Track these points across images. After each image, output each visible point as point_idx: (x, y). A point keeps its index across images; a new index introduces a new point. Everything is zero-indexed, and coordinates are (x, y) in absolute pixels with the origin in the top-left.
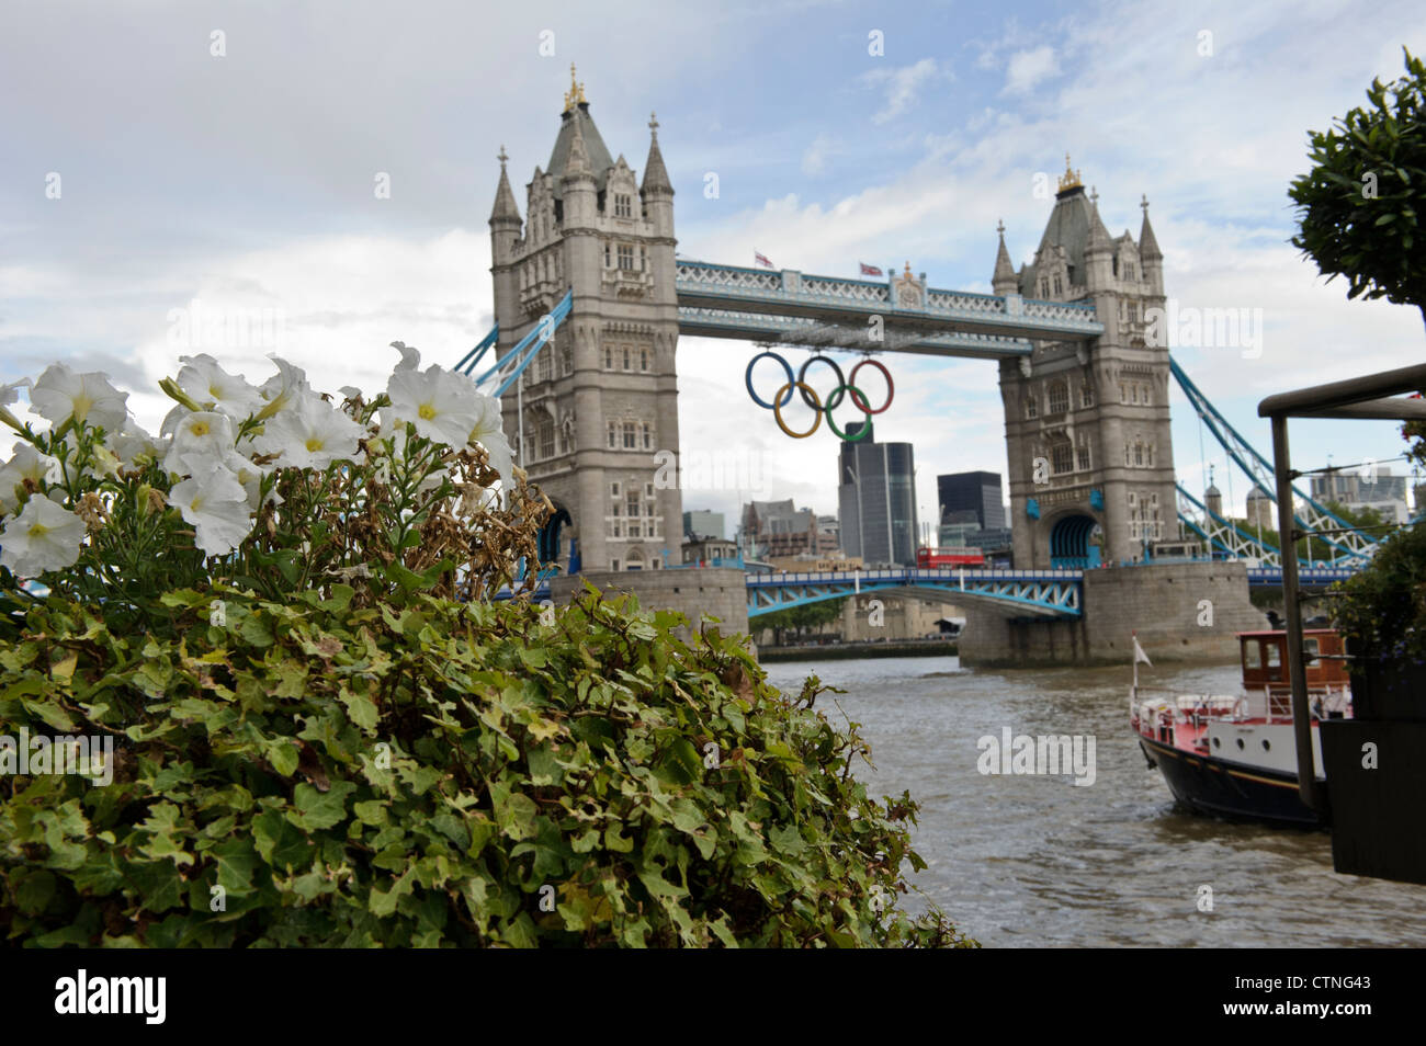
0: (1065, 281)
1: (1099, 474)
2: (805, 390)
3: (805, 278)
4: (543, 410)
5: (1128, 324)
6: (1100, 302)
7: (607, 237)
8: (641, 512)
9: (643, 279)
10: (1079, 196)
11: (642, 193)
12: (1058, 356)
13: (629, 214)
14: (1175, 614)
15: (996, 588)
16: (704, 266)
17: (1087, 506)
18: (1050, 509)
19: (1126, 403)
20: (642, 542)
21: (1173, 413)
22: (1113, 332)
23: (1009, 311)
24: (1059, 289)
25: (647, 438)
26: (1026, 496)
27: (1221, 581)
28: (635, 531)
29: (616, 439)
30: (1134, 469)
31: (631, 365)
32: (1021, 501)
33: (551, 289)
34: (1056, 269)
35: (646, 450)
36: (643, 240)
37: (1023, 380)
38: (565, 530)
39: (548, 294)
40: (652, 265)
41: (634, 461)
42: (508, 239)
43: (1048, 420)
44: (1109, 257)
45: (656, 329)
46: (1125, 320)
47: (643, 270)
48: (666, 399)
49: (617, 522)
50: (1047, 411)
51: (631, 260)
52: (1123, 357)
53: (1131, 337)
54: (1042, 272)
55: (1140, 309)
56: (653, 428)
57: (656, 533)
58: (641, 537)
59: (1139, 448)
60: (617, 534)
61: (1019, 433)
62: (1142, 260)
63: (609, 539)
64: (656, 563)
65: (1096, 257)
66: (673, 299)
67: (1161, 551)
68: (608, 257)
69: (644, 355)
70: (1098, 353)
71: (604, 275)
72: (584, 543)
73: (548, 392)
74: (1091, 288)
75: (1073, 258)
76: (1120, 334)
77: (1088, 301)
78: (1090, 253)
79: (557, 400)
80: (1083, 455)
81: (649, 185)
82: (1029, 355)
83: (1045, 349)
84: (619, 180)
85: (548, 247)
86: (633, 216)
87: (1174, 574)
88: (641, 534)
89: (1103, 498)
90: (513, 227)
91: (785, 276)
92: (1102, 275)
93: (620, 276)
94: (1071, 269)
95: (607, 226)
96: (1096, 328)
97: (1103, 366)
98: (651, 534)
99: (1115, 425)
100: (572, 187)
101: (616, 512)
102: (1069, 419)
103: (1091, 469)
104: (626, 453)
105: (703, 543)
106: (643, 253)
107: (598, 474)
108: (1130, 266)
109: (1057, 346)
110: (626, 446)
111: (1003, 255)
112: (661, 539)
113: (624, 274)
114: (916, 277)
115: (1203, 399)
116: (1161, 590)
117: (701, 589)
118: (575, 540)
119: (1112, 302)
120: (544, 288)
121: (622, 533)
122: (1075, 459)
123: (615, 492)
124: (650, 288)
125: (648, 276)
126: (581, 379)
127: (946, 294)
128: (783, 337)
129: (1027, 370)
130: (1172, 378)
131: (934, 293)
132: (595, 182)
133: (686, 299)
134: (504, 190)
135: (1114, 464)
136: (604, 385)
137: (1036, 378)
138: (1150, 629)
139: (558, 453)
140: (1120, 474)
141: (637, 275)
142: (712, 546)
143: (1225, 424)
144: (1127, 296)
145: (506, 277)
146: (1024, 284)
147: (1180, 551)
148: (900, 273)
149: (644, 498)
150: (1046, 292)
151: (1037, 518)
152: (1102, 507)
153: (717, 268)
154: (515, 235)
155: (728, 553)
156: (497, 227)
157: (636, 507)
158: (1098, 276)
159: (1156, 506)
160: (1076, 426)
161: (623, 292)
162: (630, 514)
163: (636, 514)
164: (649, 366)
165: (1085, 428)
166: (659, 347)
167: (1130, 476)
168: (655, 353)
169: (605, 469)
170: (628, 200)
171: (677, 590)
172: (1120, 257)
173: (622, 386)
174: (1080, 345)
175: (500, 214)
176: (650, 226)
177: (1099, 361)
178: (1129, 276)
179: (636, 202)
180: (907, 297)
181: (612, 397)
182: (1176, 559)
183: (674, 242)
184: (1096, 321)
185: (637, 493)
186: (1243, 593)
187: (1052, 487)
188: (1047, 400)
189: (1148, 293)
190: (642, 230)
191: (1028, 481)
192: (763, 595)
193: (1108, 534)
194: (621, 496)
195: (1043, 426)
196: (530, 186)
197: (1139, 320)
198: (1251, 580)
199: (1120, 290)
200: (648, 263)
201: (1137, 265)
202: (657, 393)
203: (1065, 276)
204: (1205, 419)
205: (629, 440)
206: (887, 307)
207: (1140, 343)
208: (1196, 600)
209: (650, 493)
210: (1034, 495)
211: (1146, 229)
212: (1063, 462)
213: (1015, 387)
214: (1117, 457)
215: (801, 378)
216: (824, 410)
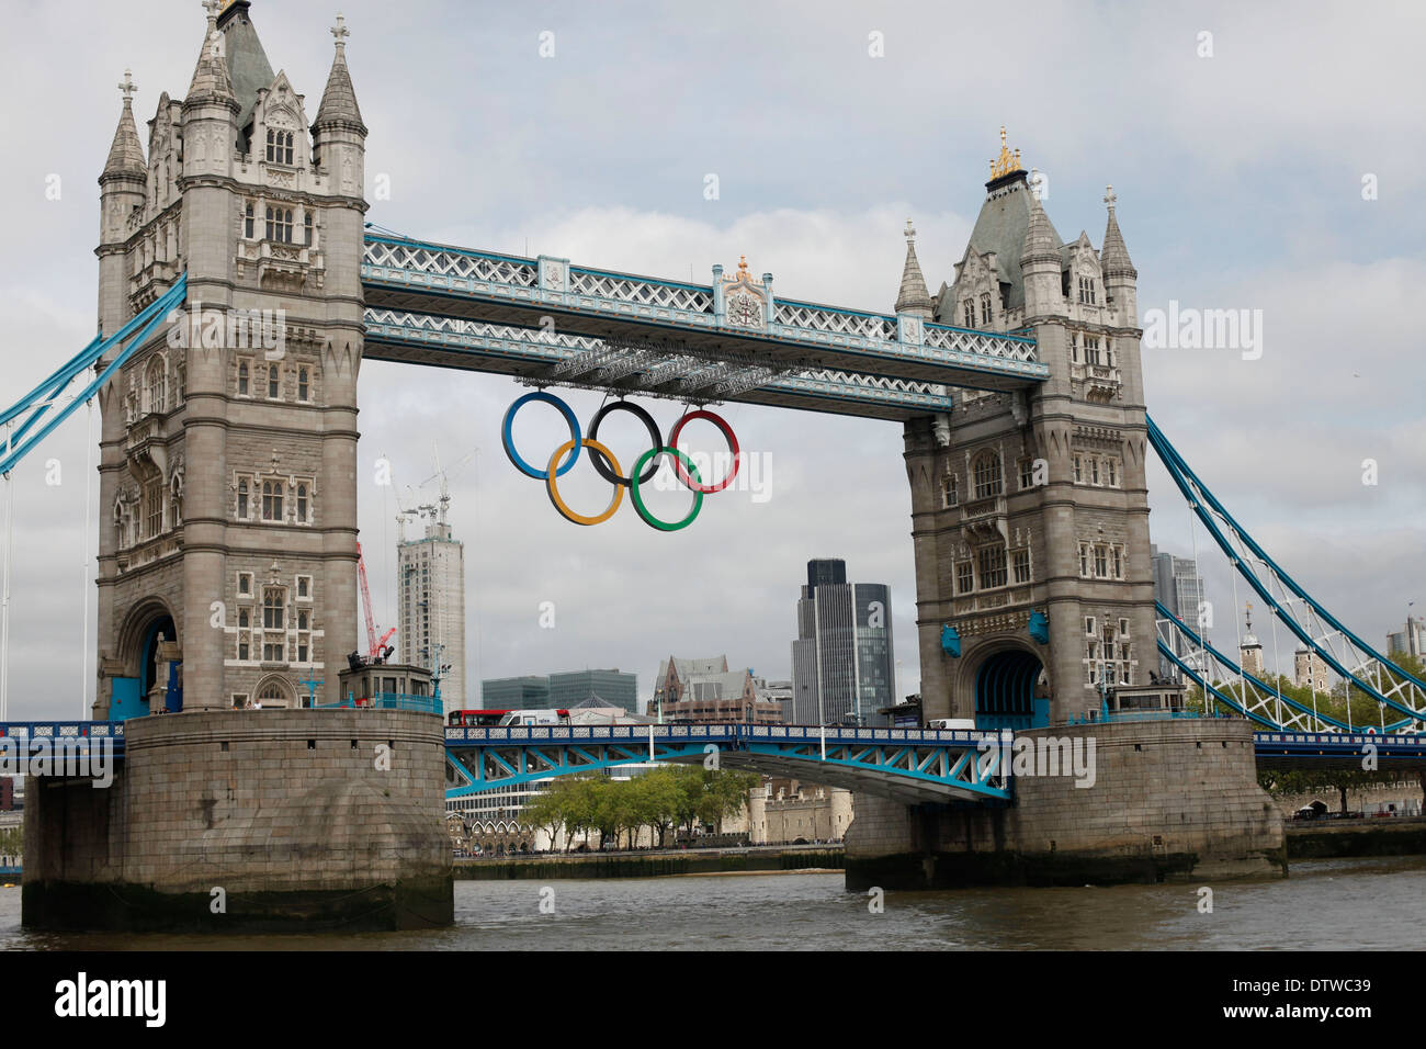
0: (997, 306)
1: (1042, 589)
3: (577, 271)
4: (147, 459)
5: (1085, 367)
6: (1043, 333)
7: (252, 192)
8: (286, 621)
9: (304, 257)
10: (1018, 184)
11: (315, 131)
12: (986, 414)
13: (289, 160)
14: (1144, 797)
15: (879, 757)
16: (412, 245)
17: (1025, 636)
18: (974, 641)
19: (1083, 483)
20: (286, 668)
21: (1151, 501)
22: (1062, 376)
23: (903, 338)
24: (988, 316)
25: (302, 505)
26: (941, 622)
27: (1213, 749)
28: (274, 650)
29: (251, 505)
30: (1093, 581)
31: (281, 390)
32: (934, 629)
33: (168, 274)
34: (983, 287)
35: (299, 524)
36: (310, 200)
37: (938, 451)
38: (164, 648)
39: (163, 282)
40: (323, 238)
41: (279, 540)
42: (125, 204)
43: (972, 508)
44: (1056, 268)
45: (327, 336)
46: (1081, 360)
47: (309, 243)
48: (336, 446)
49: (245, 635)
50: (972, 495)
51: (289, 228)
52: (1077, 416)
53: (1089, 387)
54: (966, 292)
55: (1102, 346)
56: (312, 489)
57: (310, 655)
58: (285, 661)
59: (1100, 550)
60: (244, 655)
61: (930, 526)
62: (1105, 276)
63: (228, 662)
65: (1037, 268)
66: (355, 291)
67: (1126, 703)
68: (250, 222)
69: (303, 375)
70: (1040, 407)
71: (242, 247)
72: (187, 667)
73: (154, 433)
74: (1030, 313)
75: (1009, 272)
76: (1072, 380)
77: (1025, 334)
78: (1029, 261)
79: (167, 444)
80: (1020, 558)
81: (327, 118)
82: (948, 413)
83: (968, 405)
84: (275, 108)
85: (166, 211)
86: (296, 163)
87: (1145, 736)
88: (286, 655)
89: (1046, 626)
90: (135, 187)
91: (543, 265)
92: (1044, 294)
93: (266, 251)
94: (1004, 287)
95: (254, 175)
96: (1035, 370)
97: (1048, 426)
98: (303, 658)
99: (1064, 513)
100: (196, 114)
101: (244, 621)
102: (1001, 508)
103: (1032, 580)
104: (266, 527)
105: (369, 668)
106: (308, 219)
107: (212, 558)
108: (1087, 284)
109: (985, 400)
110: (267, 515)
111: (911, 268)
112: (320, 665)
113: (272, 248)
114: (756, 277)
115: (1196, 482)
116: (1124, 761)
117: (354, 743)
118: (177, 663)
119: (1060, 333)
120: (157, 272)
121: (252, 654)
122: (1010, 567)
123: (244, 587)
124: (317, 272)
125: (313, 256)
126: (196, 408)
127: (805, 308)
128: (558, 369)
129: (944, 436)
130: (1149, 447)
131: (785, 305)
132: (235, 109)
133: (378, 295)
134: (125, 133)
135: (1063, 573)
136: (232, 419)
137: (957, 447)
138: (1108, 820)
139: (166, 527)
140: (1070, 588)
141: (296, 250)
143: (1229, 520)
144: (1084, 325)
145: (117, 262)
146: (937, 314)
147: (1151, 703)
148: (731, 271)
149: (292, 599)
150: (970, 319)
151: (956, 656)
152: (1045, 638)
153: (433, 249)
154: (138, 200)
156: (109, 188)
157: (279, 612)
158: (1041, 297)
159: (1126, 637)
160: (1010, 517)
161: (270, 276)
162: (268, 624)
163: (279, 624)
164: (311, 394)
165: (1023, 520)
166: (330, 364)
167: (1087, 592)
168: (321, 374)
169: (226, 550)
170: (290, 141)
171: (312, 744)
172: (1073, 270)
173: (265, 422)
174: (1015, 398)
175: (115, 168)
176: (324, 179)
177: (1041, 418)
178: (1087, 298)
179: (303, 145)
180: (745, 309)
181: (245, 438)
182: (1147, 715)
183: (361, 206)
184: (1038, 362)
185: (281, 591)
186: (1248, 771)
187: (976, 609)
188: (971, 479)
189: (1115, 324)
190: (307, 183)
191: (945, 600)
192: (495, 758)
193: (1052, 680)
194: (254, 594)
195: (964, 517)
196: (152, 123)
197: (1103, 361)
198: (1260, 749)
199: (1073, 317)
200: (316, 235)
201: (1098, 283)
202: (324, 435)
203: (995, 297)
204: (1199, 511)
205: (273, 505)
206: (709, 321)
207: (1103, 396)
208: (1175, 776)
209: (303, 590)
210: (952, 619)
211: (1113, 234)
212: (991, 573)
213: (927, 462)
214: (1064, 563)
215: (593, 433)
216: (628, 483)
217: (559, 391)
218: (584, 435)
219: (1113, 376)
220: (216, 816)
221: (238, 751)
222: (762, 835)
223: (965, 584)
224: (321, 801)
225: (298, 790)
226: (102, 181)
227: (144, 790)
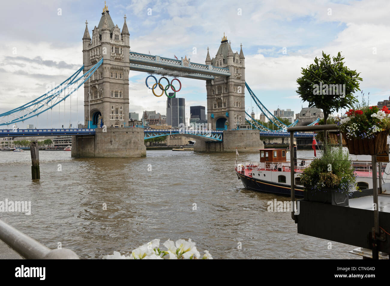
0: (222, 63)
1: (228, 109)
2: (160, 86)
3: (161, 58)
4: (95, 87)
5: (236, 74)
6: (230, 68)
7: (113, 45)
8: (119, 113)
9: (121, 56)
10: (226, 42)
11: (122, 35)
12: (220, 80)
13: (118, 40)
14: (243, 142)
15: (203, 135)
16: (136, 53)
17: (225, 116)
18: (216, 116)
19: (235, 92)
20: (119, 120)
21: (245, 95)
23: (209, 69)
25: (121, 95)
26: (211, 113)
27: (254, 134)
28: (117, 118)
29: (113, 95)
30: (236, 108)
31: (117, 77)
32: (210, 114)
33: (98, 57)
34: (220, 59)
35: (120, 98)
36: (121, 46)
37: (212, 85)
38: (100, 117)
39: (97, 58)
40: (123, 52)
41: (117, 101)
42: (87, 43)
43: (217, 95)
44: (233, 57)
45: (124, 68)
46: (236, 73)
47: (121, 54)
48: (126, 86)
49: (113, 115)
50: (217, 93)
51: (118, 51)
52: (235, 81)
53: (237, 77)
54: (217, 60)
55: (239, 70)
56: (122, 93)
57: (122, 118)
58: (119, 119)
59: (237, 103)
60: (113, 118)
61: (210, 97)
62: (240, 59)
63: (110, 120)
64: (122, 126)
65: (230, 57)
66: (129, 62)
67: (241, 127)
68: (112, 50)
69: (121, 75)
70: (229, 80)
71: (111, 54)
72: (104, 120)
73: (96, 83)
74: (228, 65)
75: (224, 57)
76: (234, 76)
77: (227, 68)
78: (228, 56)
79: (98, 84)
80: (225, 104)
81: (124, 33)
82: (213, 79)
83: (217, 78)
84: (116, 31)
85: (97, 46)
86: (119, 40)
87: (244, 132)
88: (119, 118)
89: (228, 114)
90: (89, 41)
91: (156, 57)
92: (231, 62)
93: (115, 55)
94: (224, 60)
95: (113, 42)
96: (229, 74)
97: (231, 83)
98: (121, 119)
99: (232, 97)
100: (104, 32)
101: (113, 113)
102: (222, 95)
103: (226, 107)
104: (115, 98)
105: (134, 121)
106: (121, 49)
107: (108, 103)
108: (237, 60)
109: (220, 78)
110: (116, 97)
111: (208, 55)
112: (124, 120)
113: (116, 54)
114: (188, 59)
115: (252, 92)
116: (241, 136)
117: (133, 132)
118: (102, 119)
119: (233, 68)
120: (96, 56)
121: (114, 118)
122: (223, 105)
123: (113, 108)
124: (123, 58)
125: (122, 55)
126: (105, 80)
127: (195, 64)
128: (155, 72)
129: (213, 83)
130: (245, 87)
131: (192, 64)
132: (110, 31)
133: (132, 61)
134: (86, 31)
135: (231, 106)
136: (110, 82)
137: (215, 85)
138: (238, 145)
139: (98, 98)
140: (233, 109)
141: (120, 55)
142: (136, 122)
143: (257, 98)
144: (236, 67)
145: (86, 53)
146: (213, 62)
147: (245, 127)
148: (184, 58)
149: (120, 110)
150: (218, 65)
151: (213, 118)
152: (228, 116)
153: (140, 54)
154: (89, 43)
155: (140, 124)
156: (85, 40)
158: (230, 62)
159: (240, 116)
160: (223, 97)
161: (116, 59)
162: (116, 114)
163: (118, 114)
164: (122, 77)
165: (225, 97)
166: (125, 73)
167: (235, 109)
168: (123, 74)
169: (110, 102)
170: (118, 36)
171: (127, 133)
172: (235, 58)
173: (115, 82)
174: (225, 78)
175: (85, 37)
176: (123, 43)
177: (229, 82)
178: (237, 62)
179: (120, 37)
180: (185, 64)
181: (112, 84)
182: (244, 129)
183: (129, 47)
184: (229, 73)
185: (118, 108)
186: (259, 138)
187: (217, 111)
188: (217, 90)
189: (241, 67)
190: (121, 43)
191: (212, 109)
193: (229, 122)
194: (114, 109)
195: (216, 96)
196: (93, 31)
197: (239, 73)
198: (261, 134)
199: (235, 65)
200: (122, 52)
201: (239, 60)
202: (124, 84)
203: (222, 61)
204: (252, 97)
205: (116, 95)
206: (180, 66)
207: (239, 78)
208: (248, 138)
209: (121, 109)
210: (213, 112)
211: (241, 51)
212: (220, 105)
213: (210, 87)
214: (232, 104)
215: (159, 82)
216: (164, 90)
217: (154, 75)
218: (158, 82)
219: (241, 75)
220: (112, 143)
221: (116, 134)
222: (169, 144)
223: (215, 107)
224: (129, 141)
225: (125, 139)
226: (83, 39)
227: (100, 139)
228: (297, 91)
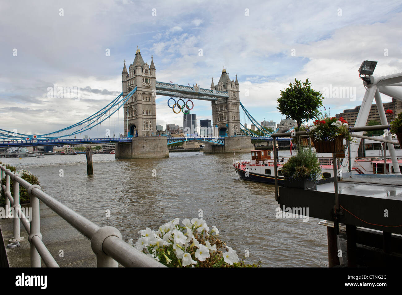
0: (223, 88)
1: (228, 121)
2: (178, 105)
3: (179, 85)
4: (131, 107)
5: (233, 96)
6: (229, 92)
7: (143, 77)
10: (226, 73)
11: (150, 69)
12: (221, 101)
14: (239, 145)
15: (210, 140)
16: (161, 83)
17: (226, 126)
18: (219, 126)
19: (232, 109)
21: (240, 111)
22: (231, 97)
23: (213, 93)
24: (222, 89)
25: (150, 113)
27: (247, 139)
28: (147, 129)
29: (144, 113)
30: (233, 120)
31: (147, 100)
32: (215, 125)
33: (133, 86)
34: (221, 86)
35: (150, 115)
36: (150, 78)
37: (215, 105)
38: (135, 129)
39: (132, 87)
41: (147, 117)
42: (125, 76)
43: (219, 111)
44: (230, 84)
45: (152, 94)
46: (233, 95)
47: (150, 83)
48: (154, 106)
49: (144, 128)
50: (219, 110)
51: (148, 81)
52: (232, 101)
53: (234, 98)
54: (219, 86)
55: (235, 93)
56: (151, 111)
57: (151, 130)
58: (149, 130)
59: (234, 117)
60: (144, 130)
61: (214, 113)
62: (236, 85)
64: (151, 135)
65: (228, 84)
66: (155, 88)
67: (237, 134)
68: (143, 80)
69: (150, 98)
70: (228, 100)
71: (143, 83)
72: (138, 131)
73: (132, 104)
75: (224, 84)
77: (226, 92)
78: (227, 83)
79: (134, 106)
80: (225, 117)
82: (217, 100)
83: (219, 99)
84: (146, 67)
85: (132, 78)
86: (148, 73)
87: (239, 138)
89: (228, 125)
90: (126, 74)
91: (175, 85)
92: (229, 87)
93: (146, 84)
94: (224, 86)
95: (144, 75)
96: (228, 96)
97: (229, 103)
99: (231, 113)
100: (137, 68)
101: (144, 126)
102: (223, 112)
103: (226, 120)
104: (146, 115)
105: (160, 132)
106: (150, 80)
107: (141, 119)
108: (234, 86)
109: (221, 99)
111: (213, 83)
114: (198, 86)
115: (245, 109)
116: (237, 141)
117: (159, 140)
118: (137, 131)
119: (231, 92)
120: (132, 85)
123: (144, 122)
124: (151, 86)
126: (138, 102)
127: (203, 89)
128: (174, 96)
129: (216, 103)
130: (240, 105)
131: (201, 89)
132: (141, 67)
133: (157, 88)
134: (125, 67)
136: (142, 103)
137: (218, 104)
138: (235, 147)
139: (134, 115)
140: (231, 121)
141: (149, 84)
143: (248, 113)
144: (233, 91)
145: (125, 83)
146: (216, 88)
147: (240, 134)
148: (195, 85)
149: (149, 124)
150: (220, 90)
152: (228, 127)
153: (163, 83)
154: (126, 76)
155: (164, 134)
157: (148, 125)
158: (228, 88)
159: (237, 127)
160: (224, 113)
161: (146, 87)
164: (150, 100)
165: (226, 113)
166: (152, 97)
167: (233, 122)
169: (142, 118)
170: (147, 70)
171: (155, 140)
172: (232, 84)
173: (146, 104)
174: (225, 99)
175: (124, 72)
178: (234, 88)
179: (149, 71)
180: (196, 90)
181: (144, 105)
182: (240, 136)
183: (155, 78)
185: (148, 123)
186: (250, 141)
187: (220, 123)
188: (219, 108)
189: (236, 91)
190: (150, 76)
191: (216, 122)
192: (170, 141)
193: (229, 131)
194: (145, 123)
195: (219, 113)
196: (129, 67)
197: (235, 95)
198: (252, 139)
199: (232, 90)
200: (151, 82)
201: (235, 86)
202: (152, 105)
203: (223, 87)
204: (245, 112)
205: (147, 113)
206: (193, 91)
207: (235, 99)
208: (243, 142)
209: (150, 123)
210: (217, 124)
211: (236, 80)
212: (222, 119)
213: (214, 106)
214: (231, 118)
215: (178, 103)
216: (181, 109)
217: (174, 98)
218: (177, 103)
219: (236, 97)
220: (145, 148)
221: (147, 141)
222: (185, 148)
223: (218, 120)
224: (157, 146)
225: (154, 145)
226: (122, 73)
227: (135, 145)
228: (277, 108)
